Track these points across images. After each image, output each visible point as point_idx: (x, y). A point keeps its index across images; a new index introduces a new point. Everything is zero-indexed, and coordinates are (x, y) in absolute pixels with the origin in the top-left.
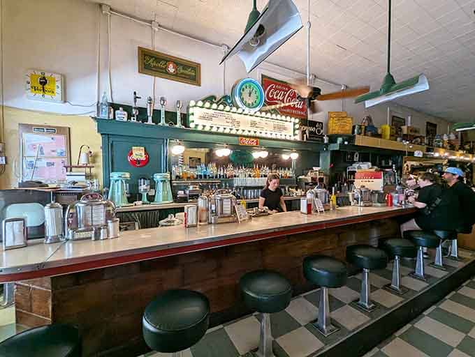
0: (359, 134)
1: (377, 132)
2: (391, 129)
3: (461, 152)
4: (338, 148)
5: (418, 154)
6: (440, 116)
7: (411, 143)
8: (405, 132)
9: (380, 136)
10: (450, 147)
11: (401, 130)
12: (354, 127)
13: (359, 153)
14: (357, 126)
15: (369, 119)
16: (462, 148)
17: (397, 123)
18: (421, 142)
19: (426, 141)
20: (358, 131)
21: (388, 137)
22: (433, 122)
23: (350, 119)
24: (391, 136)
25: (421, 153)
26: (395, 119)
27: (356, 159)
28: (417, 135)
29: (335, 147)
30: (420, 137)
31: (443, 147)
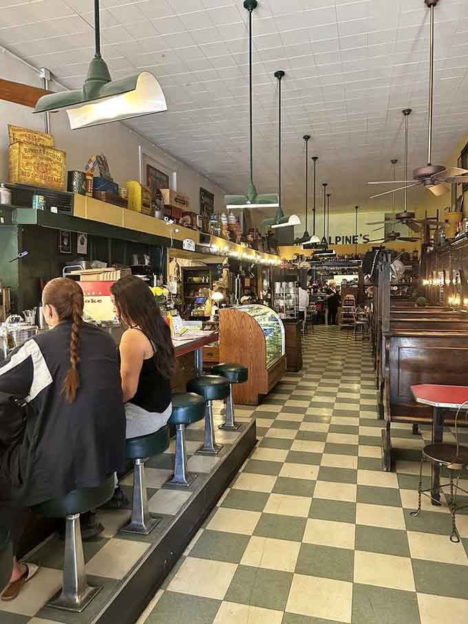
0: (83, 193)
1: (118, 194)
2: (144, 190)
3: (243, 245)
4: (35, 222)
5: (189, 245)
6: (219, 181)
7: (177, 223)
8: (167, 202)
9: (123, 203)
10: (230, 235)
11: (160, 196)
12: (70, 175)
13: (88, 237)
14: (77, 175)
15: (102, 162)
16: (244, 240)
17: (155, 180)
18: (192, 224)
19: (199, 223)
20: (80, 185)
21: (139, 206)
22: (209, 189)
23: (59, 155)
24: (144, 205)
25: (193, 244)
26: (153, 172)
27: (82, 249)
28: (185, 209)
29: (28, 217)
30: (189, 214)
31: (222, 236)
